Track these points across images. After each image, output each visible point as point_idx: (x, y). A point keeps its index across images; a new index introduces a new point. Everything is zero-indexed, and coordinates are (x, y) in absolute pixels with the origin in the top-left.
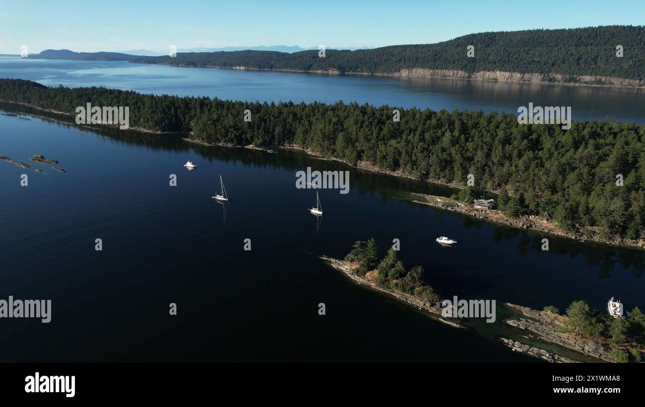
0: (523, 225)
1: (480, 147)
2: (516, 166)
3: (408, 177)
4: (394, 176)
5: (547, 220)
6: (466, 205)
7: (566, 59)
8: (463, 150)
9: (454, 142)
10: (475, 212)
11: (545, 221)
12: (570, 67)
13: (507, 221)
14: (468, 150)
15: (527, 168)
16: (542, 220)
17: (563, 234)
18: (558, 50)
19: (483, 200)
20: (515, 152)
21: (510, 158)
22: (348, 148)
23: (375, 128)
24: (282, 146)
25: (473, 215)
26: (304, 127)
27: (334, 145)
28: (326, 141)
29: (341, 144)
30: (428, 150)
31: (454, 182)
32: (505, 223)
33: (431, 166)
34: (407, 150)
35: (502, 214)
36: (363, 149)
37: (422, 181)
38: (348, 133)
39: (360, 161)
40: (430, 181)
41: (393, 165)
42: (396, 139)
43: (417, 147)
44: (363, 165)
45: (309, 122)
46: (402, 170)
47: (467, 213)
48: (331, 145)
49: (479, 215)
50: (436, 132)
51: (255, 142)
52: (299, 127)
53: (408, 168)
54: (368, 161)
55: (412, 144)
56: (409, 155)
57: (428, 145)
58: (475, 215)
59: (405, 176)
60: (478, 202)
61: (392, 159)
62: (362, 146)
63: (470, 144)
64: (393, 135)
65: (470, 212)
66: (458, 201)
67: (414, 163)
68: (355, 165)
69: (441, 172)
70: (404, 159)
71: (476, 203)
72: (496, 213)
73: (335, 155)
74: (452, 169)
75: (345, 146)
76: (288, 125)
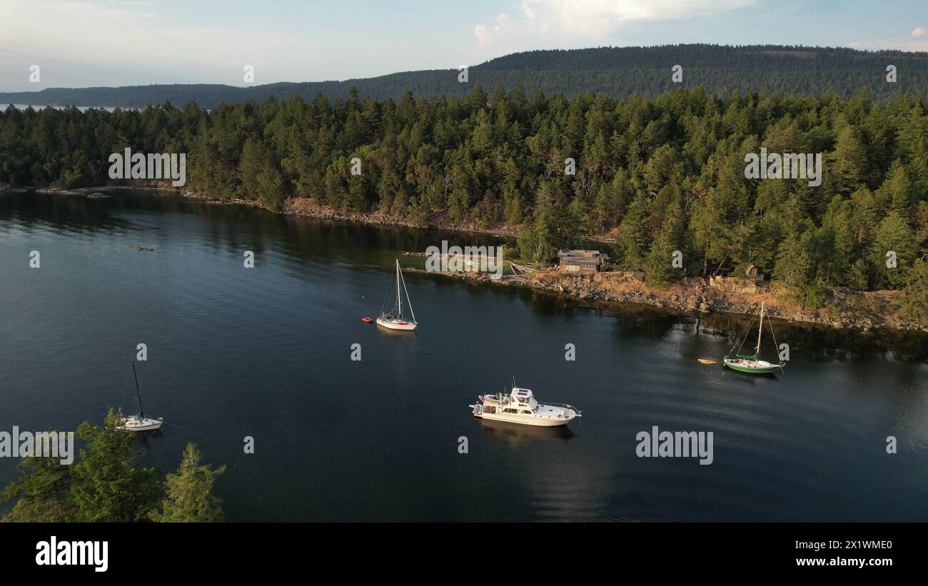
0: (698, 306)
1: (554, 142)
2: (641, 177)
3: (400, 223)
4: (368, 224)
5: (758, 284)
6: (539, 268)
7: (646, 85)
8: (518, 153)
9: (497, 138)
10: (565, 283)
11: (751, 289)
12: (652, 94)
13: (652, 296)
14: (529, 153)
15: (664, 179)
16: (745, 285)
17: (806, 319)
18: (634, 73)
19: (582, 252)
20: (634, 149)
21: (623, 162)
22: (262, 171)
23: (329, 127)
24: (130, 185)
25: (561, 289)
26: (179, 142)
27: (237, 171)
28: (217, 164)
29: (249, 164)
30: (440, 159)
31: (503, 225)
32: (648, 302)
33: (450, 191)
34: (394, 162)
35: (637, 281)
36: (296, 170)
37: (431, 228)
38: (269, 144)
39: (291, 198)
40: (450, 228)
41: (362, 198)
42: (370, 142)
43: (415, 155)
44: (298, 206)
45: (194, 132)
46: (386, 209)
47: (544, 288)
48: (230, 169)
49: (576, 288)
50: (459, 124)
51: (61, 179)
52: (169, 143)
53: (398, 201)
54: (309, 197)
55: (405, 149)
56: (398, 173)
57: (442, 149)
58: (566, 291)
59: (393, 223)
60: (568, 256)
61: (360, 185)
62: (293, 162)
63: (533, 138)
64: (364, 139)
65: (552, 283)
66: (515, 261)
67: (412, 190)
68: (279, 208)
69: (472, 204)
70: (388, 183)
71: (565, 258)
72: (619, 279)
73: (239, 192)
74: (498, 197)
75: (257, 169)
76: (145, 141)
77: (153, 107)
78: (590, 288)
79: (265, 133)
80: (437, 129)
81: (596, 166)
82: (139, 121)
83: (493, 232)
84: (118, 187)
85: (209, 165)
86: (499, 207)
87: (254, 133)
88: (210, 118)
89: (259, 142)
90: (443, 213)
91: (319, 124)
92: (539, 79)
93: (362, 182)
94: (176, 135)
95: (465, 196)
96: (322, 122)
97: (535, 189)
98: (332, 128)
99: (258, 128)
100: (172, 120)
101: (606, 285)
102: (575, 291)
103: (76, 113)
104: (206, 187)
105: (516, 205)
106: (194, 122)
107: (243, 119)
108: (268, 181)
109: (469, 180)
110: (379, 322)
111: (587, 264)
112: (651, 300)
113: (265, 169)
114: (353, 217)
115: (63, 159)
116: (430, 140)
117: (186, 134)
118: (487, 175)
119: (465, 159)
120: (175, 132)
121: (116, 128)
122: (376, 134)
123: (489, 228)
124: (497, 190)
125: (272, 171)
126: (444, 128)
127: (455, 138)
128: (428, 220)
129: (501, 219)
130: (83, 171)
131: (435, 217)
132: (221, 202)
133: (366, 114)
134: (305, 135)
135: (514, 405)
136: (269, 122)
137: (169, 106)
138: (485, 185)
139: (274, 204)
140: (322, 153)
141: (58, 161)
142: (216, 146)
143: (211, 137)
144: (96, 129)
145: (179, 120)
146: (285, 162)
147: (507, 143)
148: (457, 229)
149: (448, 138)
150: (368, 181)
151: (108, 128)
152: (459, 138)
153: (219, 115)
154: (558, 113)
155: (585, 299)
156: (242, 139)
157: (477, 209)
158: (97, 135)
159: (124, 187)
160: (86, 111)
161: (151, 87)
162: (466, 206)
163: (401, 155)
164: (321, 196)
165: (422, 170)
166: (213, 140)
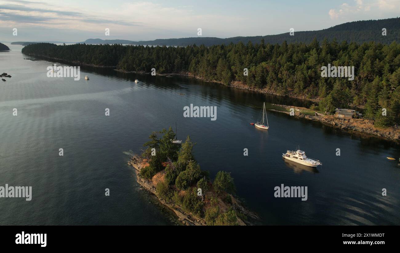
1: (346, 63)
2: (388, 81)
4: (261, 93)
6: (326, 115)
10: (336, 121)
13: (377, 131)
19: (346, 109)
20: (387, 67)
21: (380, 73)
22: (224, 70)
23: (251, 55)
24: (179, 74)
25: (334, 124)
26: (197, 59)
27: (215, 70)
28: (209, 67)
29: (220, 68)
30: (294, 69)
31: (317, 98)
32: (374, 134)
33: (296, 82)
34: (275, 69)
35: (370, 124)
36: (236, 70)
37: (287, 97)
38: (228, 61)
39: (234, 81)
40: (294, 97)
41: (260, 83)
42: (267, 61)
43: (283, 66)
44: (236, 84)
45: (202, 55)
46: (269, 87)
47: (327, 122)
48: (213, 70)
49: (341, 124)
50: (304, 55)
51: (159, 70)
52: (193, 59)
53: (274, 85)
54: (240, 81)
55: (280, 64)
56: (275, 73)
57: (295, 64)
58: (336, 124)
59: (271, 93)
60: (340, 111)
61: (260, 77)
62: (236, 68)
63: (336, 61)
64: (264, 59)
65: (331, 121)
66: (318, 111)
67: (280, 81)
68: (229, 84)
69: (305, 88)
70: (271, 77)
71: (338, 111)
72: (362, 122)
73: (215, 78)
74: (317, 86)
75: (223, 69)
76: (186, 58)
77: (190, 46)
78: (347, 125)
79: (227, 56)
80: (294, 56)
81: (365, 75)
82: (184, 51)
83: (312, 100)
84: (176, 74)
85: (206, 67)
86: (316, 90)
87: (223, 56)
88: (208, 50)
89: (225, 60)
90: (292, 91)
91: (247, 53)
92: (358, 35)
93: (261, 77)
94: (196, 56)
95: (302, 84)
96: (248, 53)
97: (334, 83)
98: (252, 55)
99: (225, 54)
100: (195, 50)
101: (355, 124)
102: (340, 125)
103: (165, 47)
104: (204, 76)
105: (324, 90)
106: (203, 51)
107: (220, 51)
108: (226, 74)
109: (305, 78)
110: (256, 125)
111: (348, 115)
112: (375, 132)
113: (225, 70)
114: (256, 90)
115: (160, 64)
116: (291, 61)
117: (199, 56)
118: (313, 76)
119: (304, 69)
120: (196, 55)
121: (177, 53)
122: (269, 58)
123: (311, 98)
124: (316, 83)
125: (228, 70)
126: (297, 56)
127: (301, 60)
128: (285, 93)
129: (316, 95)
130: (165, 68)
131: (288, 92)
132: (208, 81)
133: (266, 50)
134: (241, 58)
135: (297, 156)
136: (229, 52)
137: (195, 46)
138: (312, 80)
139: (227, 83)
140: (247, 65)
141: (159, 64)
142: (209, 61)
143: (208, 57)
144: (171, 53)
145: (198, 51)
146: (233, 67)
147: (324, 63)
148: (297, 98)
149: (298, 60)
150: (263, 76)
151: (175, 53)
152: (303, 60)
153: (212, 49)
154: (351, 51)
155: (344, 128)
156: (219, 58)
157: (307, 90)
158: (171, 55)
159: (178, 74)
160: (168, 47)
161: (190, 38)
162: (302, 88)
163: (277, 66)
164: (245, 81)
165: (285, 72)
166: (208, 58)
